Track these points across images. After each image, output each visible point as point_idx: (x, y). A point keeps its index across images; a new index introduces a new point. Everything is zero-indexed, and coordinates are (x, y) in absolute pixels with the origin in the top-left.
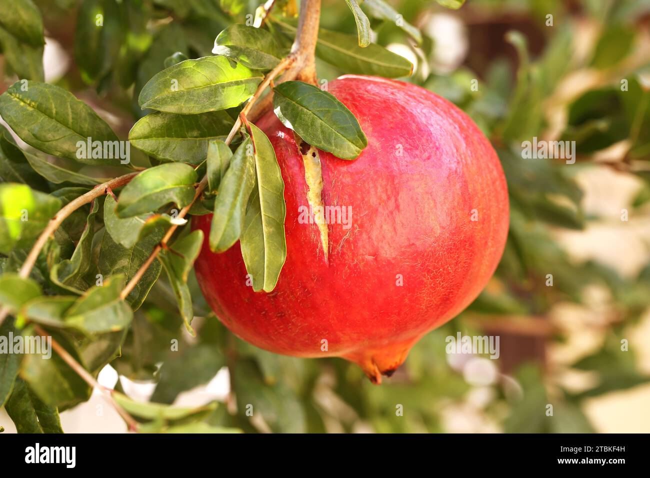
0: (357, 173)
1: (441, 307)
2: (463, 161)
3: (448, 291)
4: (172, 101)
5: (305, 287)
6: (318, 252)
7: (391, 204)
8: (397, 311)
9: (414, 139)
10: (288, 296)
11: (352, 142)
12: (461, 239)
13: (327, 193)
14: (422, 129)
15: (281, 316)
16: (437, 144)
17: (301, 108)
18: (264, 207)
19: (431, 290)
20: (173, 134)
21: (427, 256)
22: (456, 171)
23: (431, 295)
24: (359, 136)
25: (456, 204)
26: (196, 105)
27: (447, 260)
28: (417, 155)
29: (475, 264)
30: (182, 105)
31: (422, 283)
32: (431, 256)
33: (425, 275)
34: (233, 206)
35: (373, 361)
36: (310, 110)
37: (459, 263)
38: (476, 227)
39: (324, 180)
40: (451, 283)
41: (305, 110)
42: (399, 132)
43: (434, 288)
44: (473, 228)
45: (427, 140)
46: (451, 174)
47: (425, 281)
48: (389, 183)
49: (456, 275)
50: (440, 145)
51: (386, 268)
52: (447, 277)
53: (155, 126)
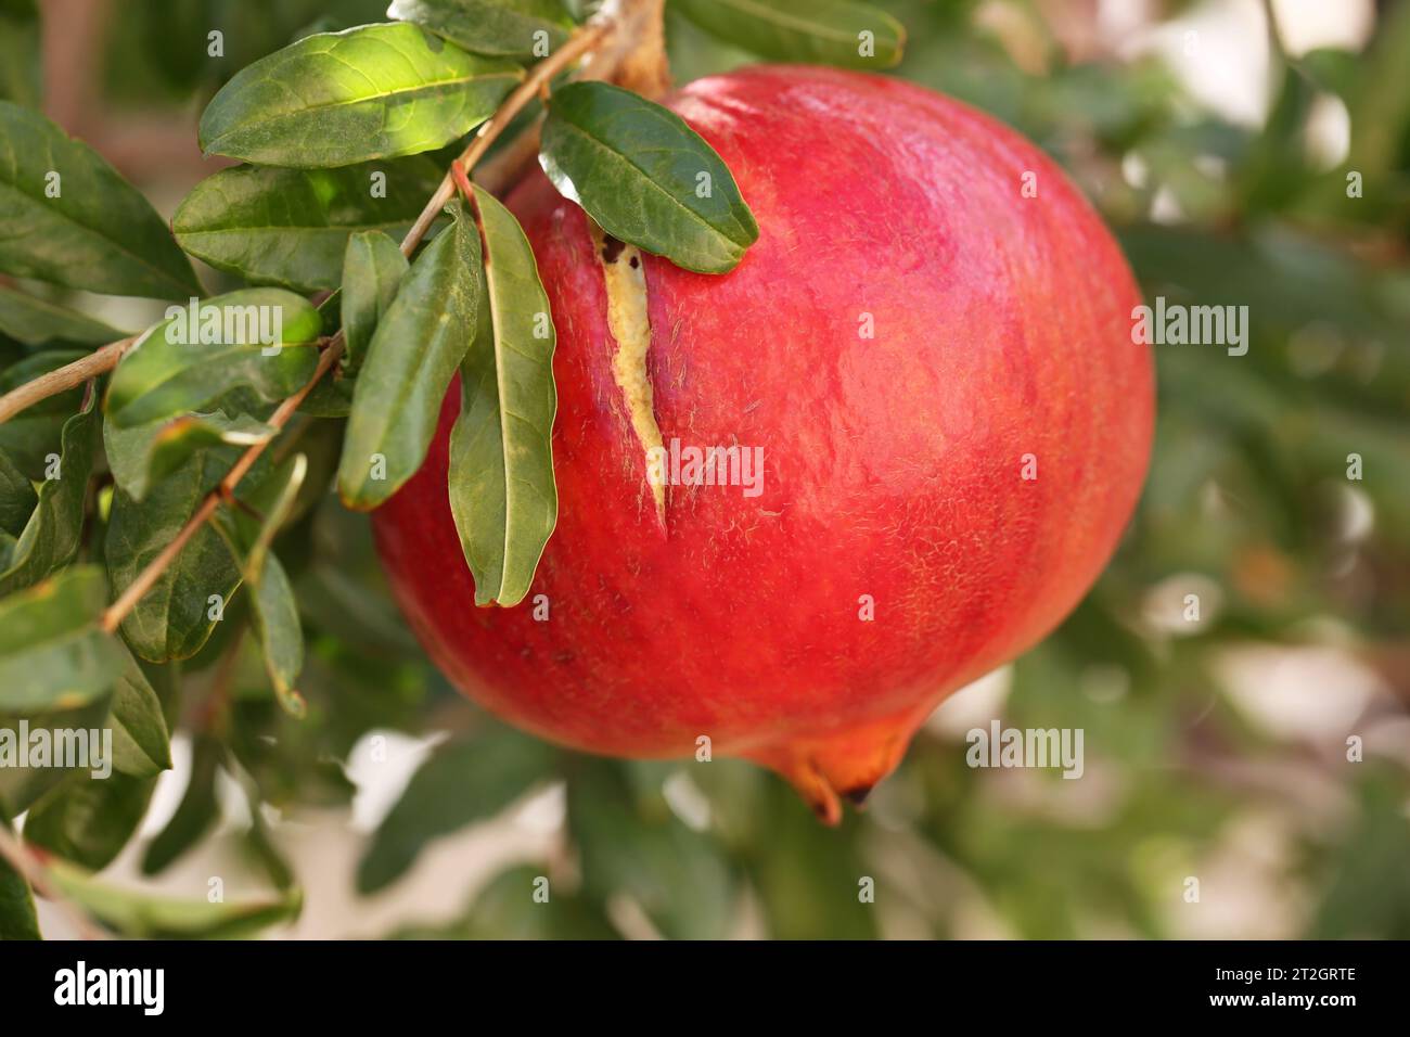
0: (734, 307)
1: (964, 634)
2: (1015, 270)
3: (978, 593)
4: (274, 138)
5: (613, 590)
6: (640, 502)
7: (820, 382)
8: (847, 645)
9: (882, 218)
10: (576, 613)
11: (720, 231)
12: (1005, 464)
13: (659, 357)
14: (905, 192)
15: (567, 662)
16: (942, 230)
17: (600, 147)
18: (507, 394)
19: (931, 592)
20: (288, 216)
21: (915, 508)
22: (990, 298)
23: (931, 606)
24: (735, 214)
25: (989, 379)
26: (333, 146)
27: (969, 517)
28: (887, 259)
29: (1048, 525)
30: (301, 145)
31: (903, 575)
32: (924, 509)
33: (912, 555)
34: (405, 393)
35: (816, 768)
36: (620, 153)
37: (1003, 525)
38: (1047, 435)
39: (654, 325)
40: (984, 573)
41: (610, 152)
42: (842, 202)
43: (938, 588)
44: (1036, 438)
45: (917, 220)
46: (978, 304)
47: (914, 571)
48: (815, 330)
49: (996, 555)
50: (949, 232)
51: (810, 540)
52: (972, 559)
53: (237, 199)
